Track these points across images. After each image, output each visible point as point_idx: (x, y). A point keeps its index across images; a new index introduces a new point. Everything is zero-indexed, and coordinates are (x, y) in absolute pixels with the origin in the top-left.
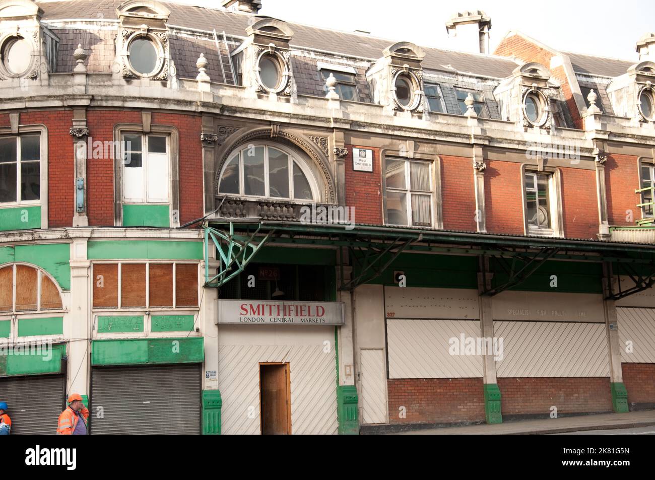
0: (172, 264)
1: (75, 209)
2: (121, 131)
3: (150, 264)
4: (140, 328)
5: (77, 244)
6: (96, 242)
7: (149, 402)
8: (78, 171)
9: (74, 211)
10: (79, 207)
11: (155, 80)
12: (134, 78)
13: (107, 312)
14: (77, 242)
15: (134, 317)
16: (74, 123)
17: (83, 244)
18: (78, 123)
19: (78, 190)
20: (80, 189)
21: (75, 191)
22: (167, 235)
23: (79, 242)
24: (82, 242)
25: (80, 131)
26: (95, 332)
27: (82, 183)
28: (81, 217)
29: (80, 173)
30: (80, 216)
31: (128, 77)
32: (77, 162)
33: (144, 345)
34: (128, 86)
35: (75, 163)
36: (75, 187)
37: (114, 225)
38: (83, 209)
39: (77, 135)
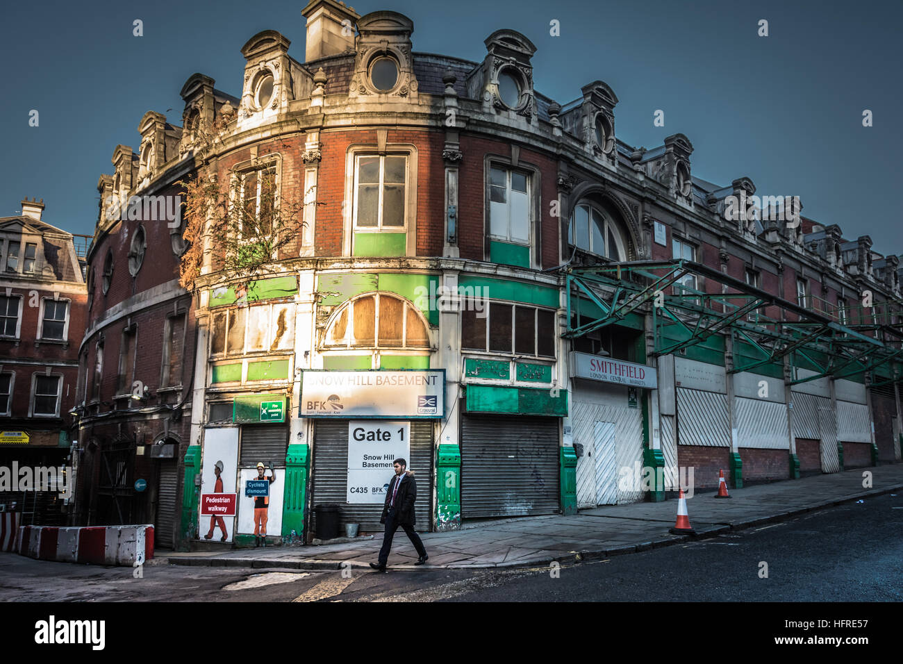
0: (535, 309)
1: (445, 238)
2: (492, 162)
3: (516, 306)
4: (506, 375)
5: (447, 277)
6: (465, 277)
7: (513, 457)
8: (450, 198)
9: (443, 241)
10: (450, 237)
11: (521, 115)
12: (503, 110)
13: (475, 354)
14: (448, 275)
15: (500, 362)
16: (447, 146)
17: (454, 277)
18: (450, 147)
19: (449, 218)
20: (451, 217)
21: (446, 219)
22: (532, 278)
23: (450, 275)
24: (453, 275)
25: (453, 155)
26: (464, 375)
27: (454, 210)
28: (452, 248)
29: (452, 201)
30: (451, 246)
31: (498, 107)
32: (448, 188)
33: (515, 393)
34: (499, 116)
35: (446, 189)
36: (446, 215)
37: (484, 260)
38: (454, 239)
39: (451, 159)
